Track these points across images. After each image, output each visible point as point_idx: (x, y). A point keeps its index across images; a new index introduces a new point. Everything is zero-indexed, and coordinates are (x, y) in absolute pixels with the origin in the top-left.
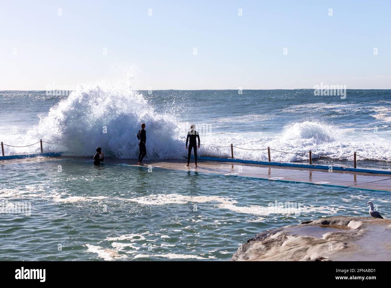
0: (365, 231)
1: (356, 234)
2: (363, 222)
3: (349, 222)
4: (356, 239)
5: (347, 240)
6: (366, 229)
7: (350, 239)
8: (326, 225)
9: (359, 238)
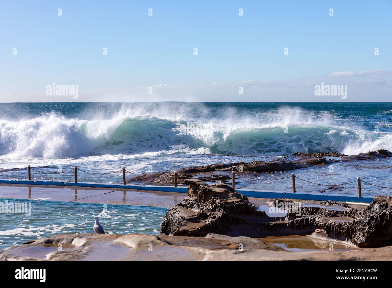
0: (90, 248)
1: (81, 251)
2: (88, 239)
3: (73, 240)
4: (81, 257)
5: (73, 258)
6: (91, 246)
7: (74, 258)
8: (50, 244)
9: (84, 256)
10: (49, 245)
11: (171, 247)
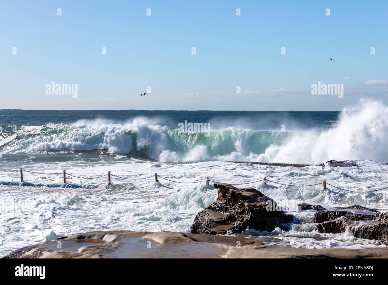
0: (120, 243)
1: (111, 246)
2: (118, 235)
3: (104, 236)
6: (121, 241)
7: (105, 252)
9: (113, 250)
10: (81, 241)
11: (196, 243)
